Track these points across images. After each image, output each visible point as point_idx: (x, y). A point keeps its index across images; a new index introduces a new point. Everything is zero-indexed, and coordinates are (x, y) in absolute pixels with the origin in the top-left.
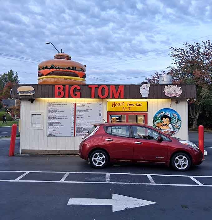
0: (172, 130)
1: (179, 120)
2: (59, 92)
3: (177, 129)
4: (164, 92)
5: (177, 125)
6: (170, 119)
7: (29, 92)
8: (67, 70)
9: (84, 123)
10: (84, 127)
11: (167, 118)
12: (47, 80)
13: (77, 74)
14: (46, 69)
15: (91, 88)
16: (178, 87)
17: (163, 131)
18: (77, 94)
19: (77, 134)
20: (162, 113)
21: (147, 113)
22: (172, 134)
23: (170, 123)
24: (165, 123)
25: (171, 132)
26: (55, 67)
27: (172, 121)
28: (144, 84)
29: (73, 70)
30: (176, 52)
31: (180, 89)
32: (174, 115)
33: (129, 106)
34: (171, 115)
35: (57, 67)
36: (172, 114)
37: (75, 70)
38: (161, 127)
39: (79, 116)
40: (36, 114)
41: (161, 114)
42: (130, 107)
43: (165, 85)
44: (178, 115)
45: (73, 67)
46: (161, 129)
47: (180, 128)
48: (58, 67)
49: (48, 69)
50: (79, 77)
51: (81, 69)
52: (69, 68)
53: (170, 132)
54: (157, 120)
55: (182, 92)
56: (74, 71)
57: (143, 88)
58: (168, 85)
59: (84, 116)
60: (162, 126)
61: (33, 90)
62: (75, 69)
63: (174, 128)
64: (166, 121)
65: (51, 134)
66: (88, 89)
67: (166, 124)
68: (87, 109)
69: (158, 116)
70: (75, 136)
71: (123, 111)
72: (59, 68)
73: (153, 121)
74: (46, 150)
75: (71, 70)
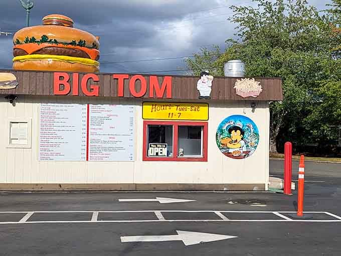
0: (245, 149)
1: (256, 135)
2: (62, 84)
3: (253, 148)
4: (235, 89)
5: (253, 142)
6: (242, 133)
7: (7, 83)
8: (70, 46)
9: (103, 138)
10: (104, 145)
11: (238, 131)
12: (34, 62)
13: (87, 54)
14: (31, 42)
15: (117, 79)
16: (256, 82)
17: (231, 151)
18: (93, 89)
19: (92, 156)
20: (231, 123)
21: (207, 122)
22: (245, 156)
23: (242, 139)
24: (234, 139)
25: (244, 152)
26: (49, 40)
27: (246, 135)
28: (204, 75)
29: (81, 46)
30: (241, 15)
31: (259, 84)
32: (248, 126)
33: (178, 111)
34: (243, 126)
35: (53, 41)
36: (245, 124)
37: (84, 46)
38: (229, 145)
39: (94, 127)
40: (18, 123)
41: (229, 124)
42: (180, 112)
43: (236, 78)
44: (254, 126)
45: (81, 41)
46: (229, 148)
47: (256, 146)
48: (55, 40)
49: (36, 42)
50: (90, 58)
51: (93, 44)
52: (73, 43)
53: (242, 152)
54: (222, 134)
55: (261, 90)
56: (82, 48)
57: (203, 82)
58: (241, 78)
59: (103, 126)
60: (230, 143)
61: (15, 81)
62: (85, 44)
63: (247, 146)
64: (236, 135)
65: (46, 156)
66: (113, 81)
67: (236, 141)
68: (109, 114)
69: (225, 128)
70: (87, 160)
71: (169, 118)
72: (56, 42)
73: (217, 135)
74: (37, 185)
75: (78, 45)
